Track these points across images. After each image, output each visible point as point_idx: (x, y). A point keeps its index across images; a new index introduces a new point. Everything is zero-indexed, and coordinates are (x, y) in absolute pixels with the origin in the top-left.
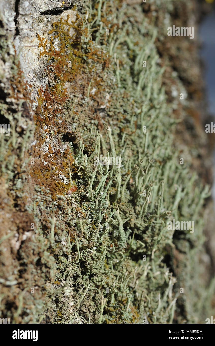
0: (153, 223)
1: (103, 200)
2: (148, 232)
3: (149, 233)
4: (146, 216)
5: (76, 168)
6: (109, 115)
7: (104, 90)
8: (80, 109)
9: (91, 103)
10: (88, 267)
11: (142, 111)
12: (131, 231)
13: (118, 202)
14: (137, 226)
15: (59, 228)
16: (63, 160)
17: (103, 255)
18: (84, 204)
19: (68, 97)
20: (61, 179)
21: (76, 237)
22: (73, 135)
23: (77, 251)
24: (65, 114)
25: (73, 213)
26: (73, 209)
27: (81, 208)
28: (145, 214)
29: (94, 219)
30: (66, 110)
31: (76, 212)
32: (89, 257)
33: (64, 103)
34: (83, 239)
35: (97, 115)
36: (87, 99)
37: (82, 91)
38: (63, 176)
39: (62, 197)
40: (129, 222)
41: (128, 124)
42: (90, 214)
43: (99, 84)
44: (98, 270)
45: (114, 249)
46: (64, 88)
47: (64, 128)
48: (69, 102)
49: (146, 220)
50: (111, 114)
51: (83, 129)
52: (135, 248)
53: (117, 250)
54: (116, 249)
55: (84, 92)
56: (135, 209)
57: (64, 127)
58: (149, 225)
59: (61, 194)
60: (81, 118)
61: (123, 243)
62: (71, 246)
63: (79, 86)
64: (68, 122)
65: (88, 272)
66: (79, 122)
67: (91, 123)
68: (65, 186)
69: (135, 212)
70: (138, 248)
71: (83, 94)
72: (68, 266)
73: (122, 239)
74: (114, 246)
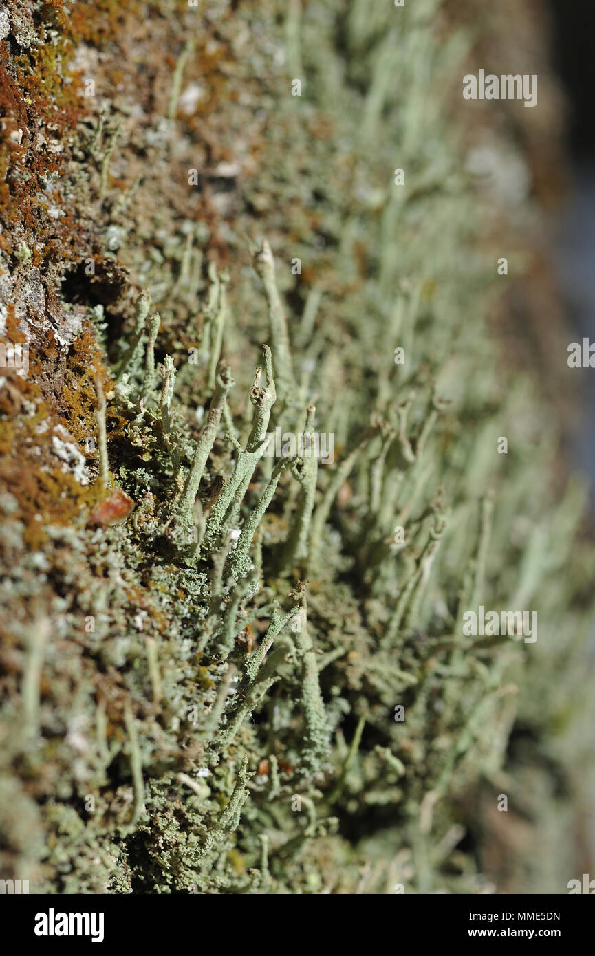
0: (438, 676)
1: (240, 562)
2: (416, 716)
3: (415, 719)
4: (409, 644)
5: (121, 419)
6: (251, 210)
7: (234, 98)
8: (136, 168)
9: (182, 148)
10: (165, 859)
11: (388, 200)
12: (344, 705)
13: (290, 579)
14: (373, 687)
15: (57, 675)
16: (68, 382)
17: (234, 808)
18: (161, 573)
19: (87, 108)
20: (62, 460)
21: (129, 717)
22: (110, 275)
23: (129, 781)
24: (74, 182)
25: (114, 612)
26: (113, 592)
27: (149, 590)
28: (408, 633)
29: (203, 643)
30: (81, 166)
31: (127, 610)
32: (169, 815)
33: (72, 132)
34: (156, 729)
35: (204, 203)
36: (167, 130)
37: (146, 91)
38: (72, 447)
39: (71, 533)
40: (341, 665)
41: (330, 254)
42: (185, 621)
43: (217, 72)
44: (204, 873)
45: (276, 783)
46: (72, 68)
47: (72, 242)
48: (91, 132)
49: (411, 660)
50: (261, 202)
51: (148, 256)
52: (354, 782)
53: (289, 789)
54: (283, 783)
55: (151, 98)
56: (364, 612)
57: (69, 239)
58: (420, 685)
59: (65, 524)
60: (141, 208)
61: (318, 755)
62: (107, 757)
63: (134, 69)
64: (89, 218)
65: (163, 881)
66: (131, 225)
67: (178, 233)
68: (81, 491)
69: (364, 624)
70: (368, 786)
71: (149, 106)
72: (86, 849)
73: (314, 739)
74: (275, 768)
